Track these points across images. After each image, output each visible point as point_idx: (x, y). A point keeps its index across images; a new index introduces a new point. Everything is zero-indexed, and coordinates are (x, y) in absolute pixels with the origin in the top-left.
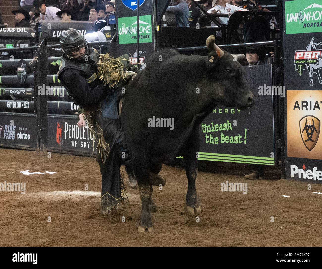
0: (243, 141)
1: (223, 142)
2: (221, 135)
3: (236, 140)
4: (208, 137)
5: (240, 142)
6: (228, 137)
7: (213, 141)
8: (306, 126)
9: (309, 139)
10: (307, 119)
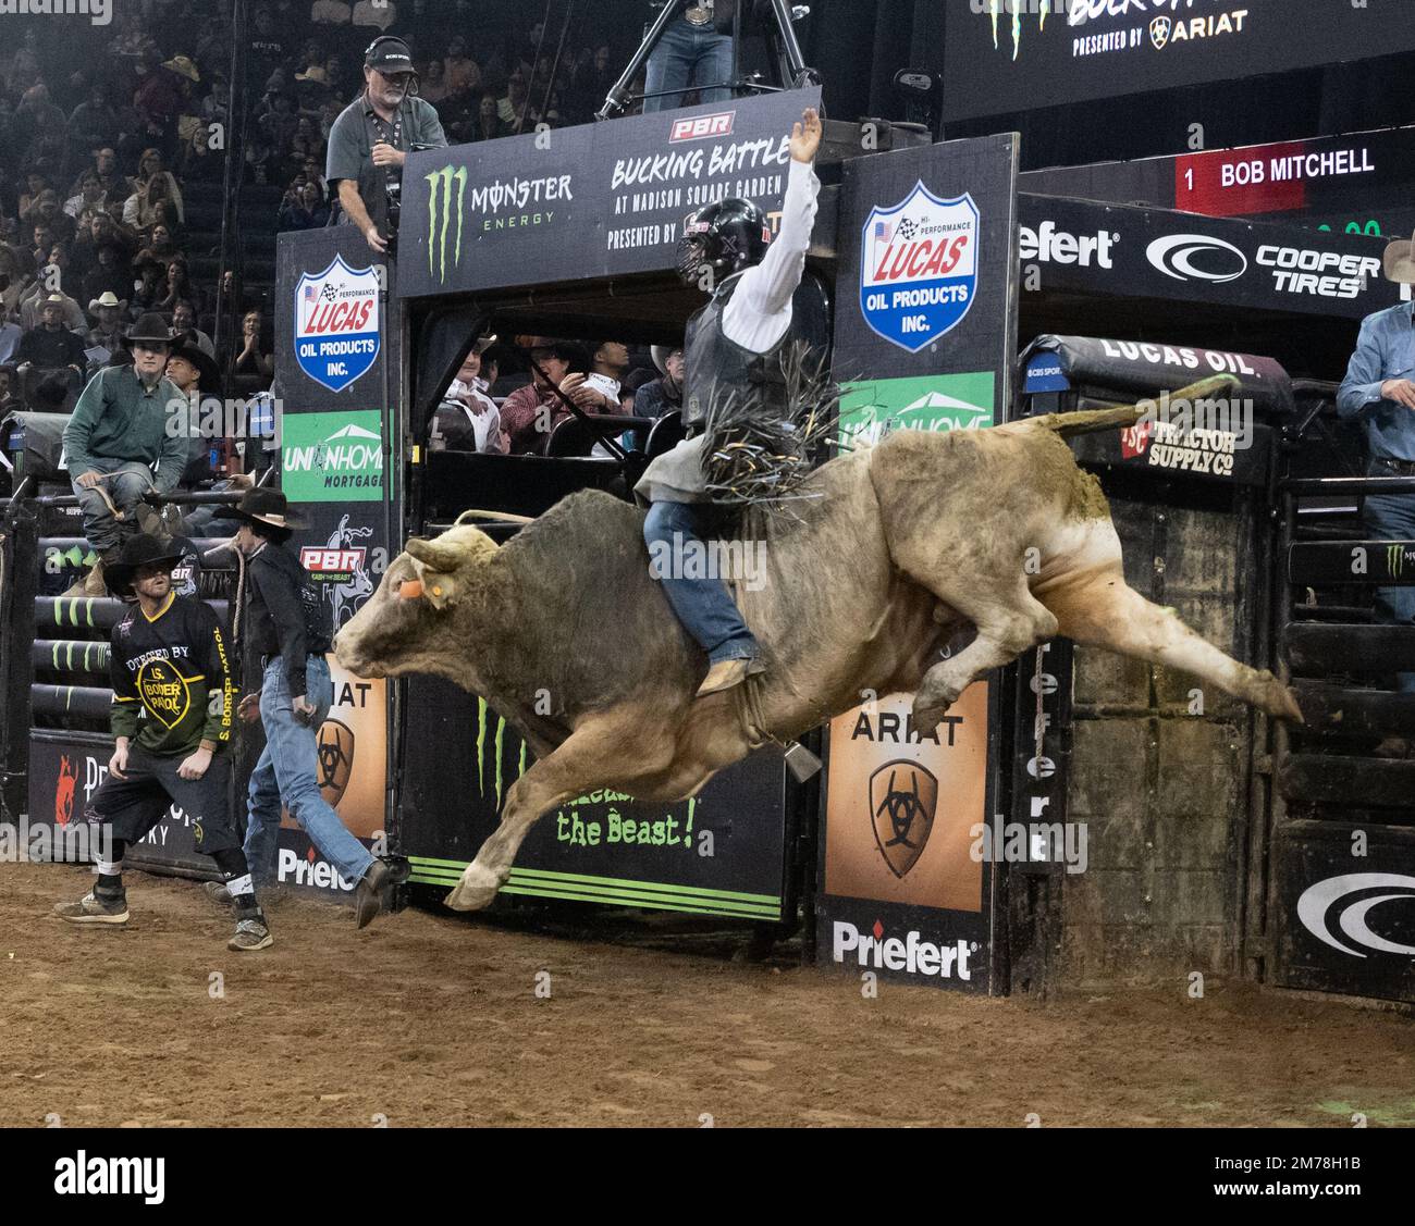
0: (682, 838)
1: (617, 839)
2: (611, 817)
3: (659, 833)
4: (566, 821)
5: (671, 842)
6: (631, 823)
7: (582, 834)
8: (891, 795)
9: (901, 838)
10: (894, 773)
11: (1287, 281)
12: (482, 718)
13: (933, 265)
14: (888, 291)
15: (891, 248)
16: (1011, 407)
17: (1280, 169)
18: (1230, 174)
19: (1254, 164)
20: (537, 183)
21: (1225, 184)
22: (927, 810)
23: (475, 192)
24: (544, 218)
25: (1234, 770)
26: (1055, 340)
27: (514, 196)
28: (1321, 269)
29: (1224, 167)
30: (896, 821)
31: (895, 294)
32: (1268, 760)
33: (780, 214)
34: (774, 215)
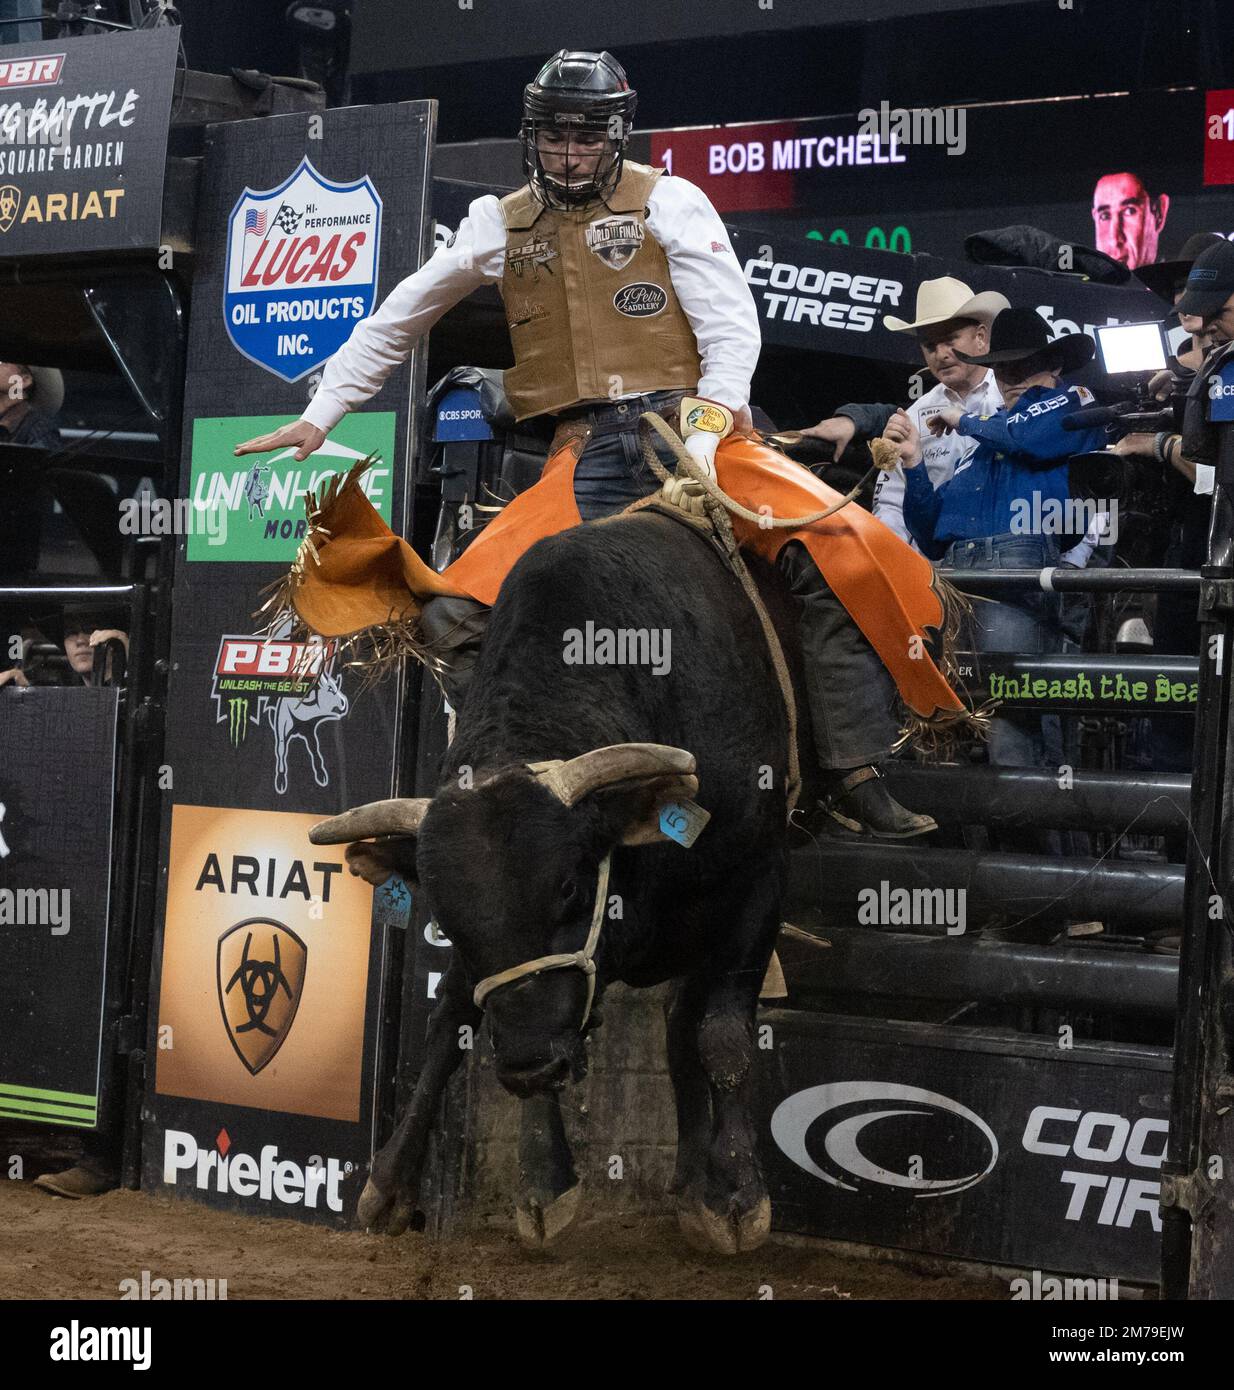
8: (247, 964)
9: (256, 1022)
10: (250, 935)
11: (783, 304)
13: (320, 269)
14: (261, 300)
15: (266, 243)
16: (416, 460)
17: (786, 155)
18: (721, 159)
19: (752, 146)
21: (713, 170)
22: (292, 987)
26: (476, 375)
28: (826, 292)
29: (714, 149)
30: (251, 999)
31: (270, 305)
33: (121, 193)
34: (114, 195)
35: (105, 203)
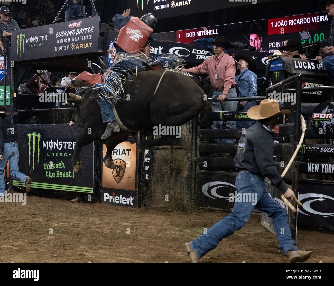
0: (72, 176)
1: (58, 176)
2: (57, 172)
3: (67, 175)
4: (48, 173)
5: (70, 177)
6: (61, 173)
7: (51, 175)
8: (116, 166)
9: (118, 175)
10: (117, 162)
11: (199, 57)
12: (30, 151)
17: (199, 34)
18: (188, 35)
19: (193, 33)
20: (40, 37)
21: (187, 37)
22: (124, 170)
23: (27, 39)
24: (42, 44)
25: (189, 160)
27: (35, 40)
29: (187, 33)
30: (117, 172)
32: (195, 158)
33: (91, 43)
34: (90, 44)
35: (89, 45)
